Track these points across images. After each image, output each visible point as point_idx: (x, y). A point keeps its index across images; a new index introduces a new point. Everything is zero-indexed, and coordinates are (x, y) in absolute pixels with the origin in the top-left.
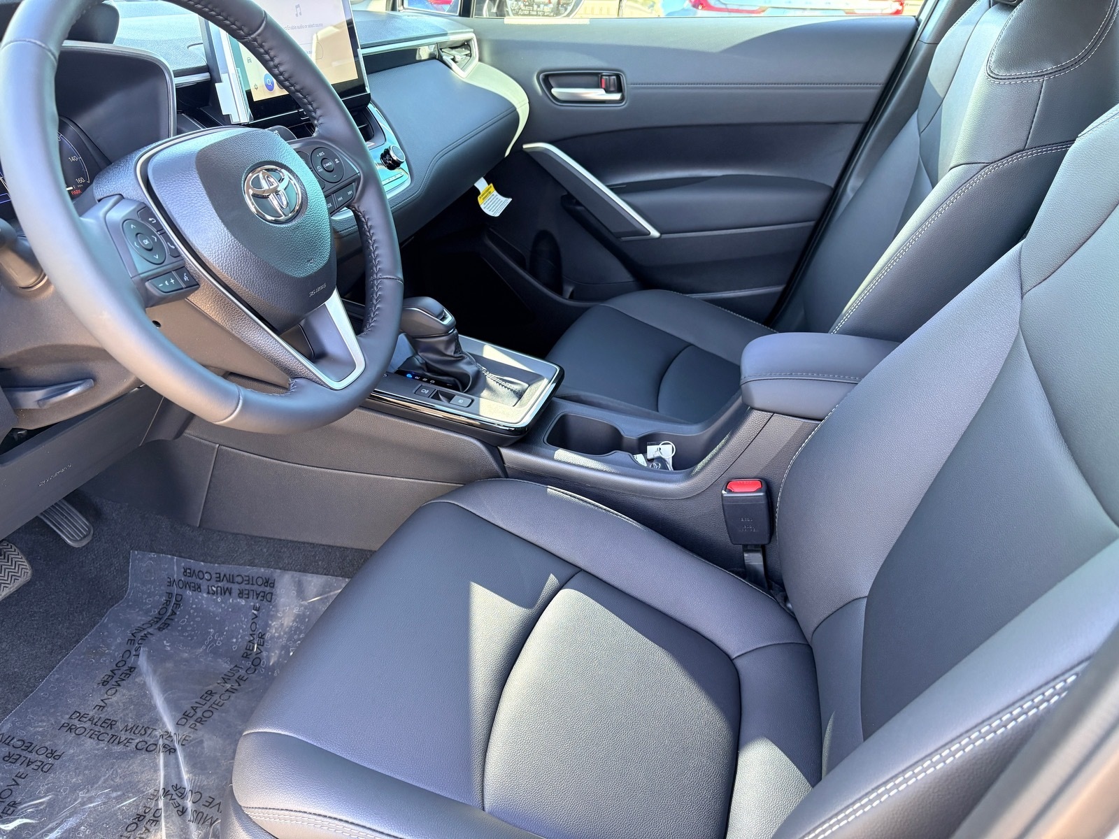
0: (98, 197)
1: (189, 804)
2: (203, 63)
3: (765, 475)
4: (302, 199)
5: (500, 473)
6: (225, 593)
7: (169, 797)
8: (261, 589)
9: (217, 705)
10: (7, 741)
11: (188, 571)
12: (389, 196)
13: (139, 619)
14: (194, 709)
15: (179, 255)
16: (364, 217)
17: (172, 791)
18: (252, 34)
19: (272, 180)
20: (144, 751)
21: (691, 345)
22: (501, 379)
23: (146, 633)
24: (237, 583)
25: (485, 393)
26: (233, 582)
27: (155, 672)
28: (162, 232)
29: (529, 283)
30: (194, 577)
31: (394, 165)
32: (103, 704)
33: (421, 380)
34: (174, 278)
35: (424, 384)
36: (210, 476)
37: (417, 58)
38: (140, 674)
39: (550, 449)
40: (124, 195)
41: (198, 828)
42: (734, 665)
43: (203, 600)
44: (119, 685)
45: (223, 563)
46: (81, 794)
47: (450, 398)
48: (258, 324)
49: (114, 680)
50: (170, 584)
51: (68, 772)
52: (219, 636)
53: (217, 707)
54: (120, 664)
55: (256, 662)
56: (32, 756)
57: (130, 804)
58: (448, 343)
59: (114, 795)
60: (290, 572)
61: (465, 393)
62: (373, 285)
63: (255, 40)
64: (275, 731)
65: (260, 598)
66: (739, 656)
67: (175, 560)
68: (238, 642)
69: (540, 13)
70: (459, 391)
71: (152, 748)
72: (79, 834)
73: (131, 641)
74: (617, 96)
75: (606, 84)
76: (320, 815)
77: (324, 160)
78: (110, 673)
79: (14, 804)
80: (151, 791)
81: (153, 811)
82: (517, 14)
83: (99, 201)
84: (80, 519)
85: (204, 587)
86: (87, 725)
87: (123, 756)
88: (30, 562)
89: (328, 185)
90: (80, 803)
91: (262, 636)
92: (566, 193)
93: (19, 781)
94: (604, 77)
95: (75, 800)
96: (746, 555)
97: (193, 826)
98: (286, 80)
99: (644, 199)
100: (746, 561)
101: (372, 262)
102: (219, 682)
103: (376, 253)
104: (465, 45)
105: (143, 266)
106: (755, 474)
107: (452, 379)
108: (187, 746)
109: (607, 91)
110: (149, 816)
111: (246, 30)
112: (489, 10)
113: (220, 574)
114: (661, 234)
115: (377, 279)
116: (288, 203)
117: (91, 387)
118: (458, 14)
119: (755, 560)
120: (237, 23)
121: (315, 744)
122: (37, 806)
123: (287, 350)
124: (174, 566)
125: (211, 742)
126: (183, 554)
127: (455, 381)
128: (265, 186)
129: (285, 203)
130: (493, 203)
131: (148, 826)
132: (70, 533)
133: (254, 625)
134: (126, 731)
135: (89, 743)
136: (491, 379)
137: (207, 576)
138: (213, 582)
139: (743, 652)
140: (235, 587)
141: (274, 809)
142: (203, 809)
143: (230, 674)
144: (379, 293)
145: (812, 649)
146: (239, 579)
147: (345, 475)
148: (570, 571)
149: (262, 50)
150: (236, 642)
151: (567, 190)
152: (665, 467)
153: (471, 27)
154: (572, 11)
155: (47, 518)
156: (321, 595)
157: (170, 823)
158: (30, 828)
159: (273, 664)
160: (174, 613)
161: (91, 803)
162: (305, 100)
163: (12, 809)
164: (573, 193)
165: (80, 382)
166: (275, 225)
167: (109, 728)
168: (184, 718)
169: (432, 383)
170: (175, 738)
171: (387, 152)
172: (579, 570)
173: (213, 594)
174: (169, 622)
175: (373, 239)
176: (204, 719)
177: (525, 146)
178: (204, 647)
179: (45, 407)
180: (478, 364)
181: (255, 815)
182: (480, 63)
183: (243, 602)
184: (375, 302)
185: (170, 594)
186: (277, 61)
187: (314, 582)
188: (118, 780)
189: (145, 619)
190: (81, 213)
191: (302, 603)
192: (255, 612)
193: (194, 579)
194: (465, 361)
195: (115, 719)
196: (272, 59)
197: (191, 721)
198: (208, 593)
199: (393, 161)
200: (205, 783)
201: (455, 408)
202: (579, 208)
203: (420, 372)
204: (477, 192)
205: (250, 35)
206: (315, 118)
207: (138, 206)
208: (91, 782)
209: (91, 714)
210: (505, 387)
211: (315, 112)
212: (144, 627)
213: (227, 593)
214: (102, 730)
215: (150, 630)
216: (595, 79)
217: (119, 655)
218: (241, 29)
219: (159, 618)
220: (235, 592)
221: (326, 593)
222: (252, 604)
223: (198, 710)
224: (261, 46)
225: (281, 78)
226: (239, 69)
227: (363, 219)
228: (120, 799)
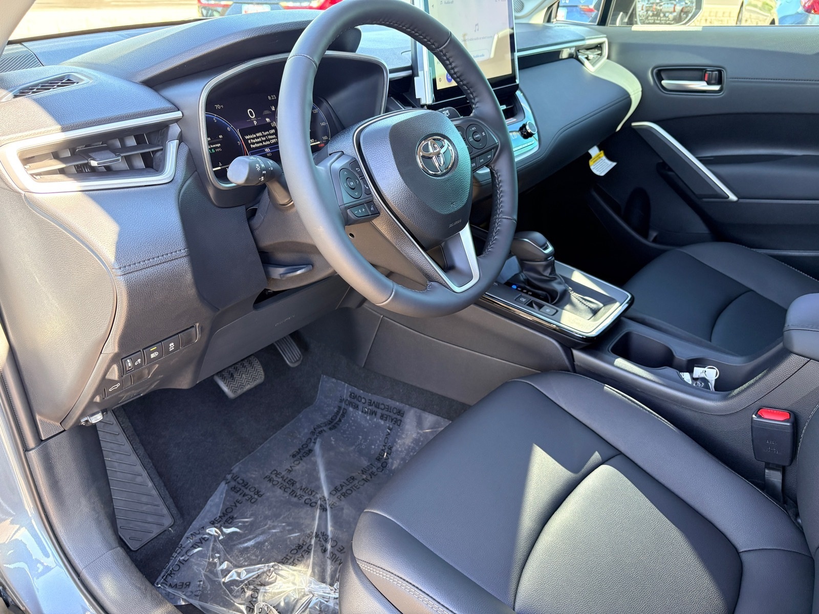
0: (330, 152)
1: (329, 547)
2: (409, 64)
3: (794, 409)
4: (454, 160)
5: (570, 368)
6: (372, 414)
7: (318, 539)
8: (395, 416)
9: (356, 487)
10: (235, 478)
11: (353, 395)
12: (516, 160)
13: (320, 420)
14: (342, 486)
15: (371, 193)
16: (497, 174)
17: (320, 536)
18: (440, 47)
19: (436, 146)
20: (308, 505)
21: (751, 290)
22: (582, 298)
23: (322, 429)
24: (381, 409)
25: (568, 307)
26: (378, 408)
27: (323, 456)
28: (362, 177)
29: (621, 226)
30: (355, 400)
31: (527, 135)
32: (290, 469)
33: (522, 291)
34: (365, 208)
35: (523, 294)
36: (374, 336)
37: (560, 57)
38: (314, 456)
39: (612, 357)
40: (345, 152)
41: (332, 564)
42: (739, 556)
43: (357, 416)
44: (301, 459)
45: (375, 394)
46: (269, 522)
47: (540, 307)
48: (413, 243)
49: (299, 455)
50: (341, 401)
51: (265, 507)
52: (364, 442)
53: (355, 488)
54: (304, 446)
55: (385, 464)
56: (247, 491)
57: (295, 536)
58: (546, 267)
59: (288, 528)
60: (415, 409)
61: (553, 305)
62: (495, 222)
63: (441, 51)
64: (383, 514)
65: (393, 422)
66: (746, 551)
67: (346, 386)
68: (375, 449)
69: (663, 22)
70: (548, 302)
71: (314, 504)
72: (264, 547)
73: (313, 433)
74: (717, 88)
75: (709, 78)
76: (401, 578)
77: (475, 133)
78: (297, 450)
79: (232, 518)
80: (308, 532)
81: (307, 545)
82: (643, 23)
83: (330, 155)
84: (296, 349)
85: (360, 407)
86: (280, 480)
87: (296, 505)
88: (264, 371)
89: (475, 151)
90: (268, 528)
91: (390, 448)
92: (661, 161)
93: (238, 504)
94: (708, 72)
95: (266, 525)
96: (767, 471)
97: (329, 562)
98: (458, 77)
99: (726, 170)
100: (766, 476)
101: (497, 206)
102: (359, 472)
103: (501, 200)
104: (599, 47)
105: (347, 199)
106: (785, 406)
107: (544, 293)
108: (334, 509)
109: (709, 83)
110: (305, 548)
111: (436, 45)
112: (622, 19)
113: (371, 401)
114: (739, 198)
115: (499, 218)
116: (444, 163)
117: (310, 270)
118: (596, 23)
119: (775, 477)
120: (431, 41)
121: (407, 530)
122: (244, 522)
123: (429, 262)
124: (345, 390)
125: (348, 511)
126: (351, 383)
127: (546, 295)
128: (431, 150)
129: (442, 163)
130: (601, 165)
131: (303, 554)
132: (290, 358)
133: (386, 440)
134: (301, 489)
135: (279, 492)
136: (575, 297)
137: (363, 401)
138: (366, 405)
139: (750, 549)
140: (379, 412)
141: (374, 565)
142: (336, 552)
143: (367, 469)
144: (498, 228)
145: (814, 561)
146: (382, 407)
147: (459, 350)
148: (611, 452)
149: (445, 58)
150: (375, 448)
151: (663, 160)
152: (707, 386)
153: (604, 33)
154: (689, 20)
155: (279, 346)
156: (432, 429)
157: (316, 556)
158: (238, 535)
159: (395, 469)
160: (340, 420)
161: (274, 529)
162: (469, 91)
163: (231, 520)
164: (667, 162)
165: (305, 266)
166: (433, 177)
167: (291, 485)
168: (335, 490)
169: (530, 295)
170: (327, 502)
171: (524, 126)
172: (619, 453)
173: (365, 413)
174: (336, 425)
175: (501, 190)
176: (346, 494)
177: (634, 124)
178: (354, 447)
179: (284, 279)
180: (566, 285)
181: (363, 566)
182: (608, 60)
183: (382, 422)
184: (494, 234)
185: (340, 408)
186: (453, 65)
187: (429, 419)
188: (291, 519)
189: (323, 420)
190: (317, 163)
191: (419, 431)
192: (389, 431)
193: (355, 401)
194: (556, 281)
195: (296, 480)
196: (451, 64)
197: (339, 494)
198: (362, 412)
199: (528, 132)
200: (341, 536)
201: (543, 315)
202: (670, 173)
203: (522, 285)
204: (590, 157)
205: (439, 48)
206: (473, 103)
207: (351, 160)
208: (276, 516)
209: (283, 473)
210: (585, 304)
211: (474, 100)
212: (322, 425)
213: (374, 415)
214: (288, 486)
215: (325, 428)
216: (700, 73)
217: (304, 440)
218: (433, 44)
219: (331, 422)
220: (379, 415)
221: (435, 428)
222: (388, 425)
223: (344, 488)
224: (445, 55)
225: (455, 76)
226: (431, 68)
227: (496, 175)
228: (291, 532)
